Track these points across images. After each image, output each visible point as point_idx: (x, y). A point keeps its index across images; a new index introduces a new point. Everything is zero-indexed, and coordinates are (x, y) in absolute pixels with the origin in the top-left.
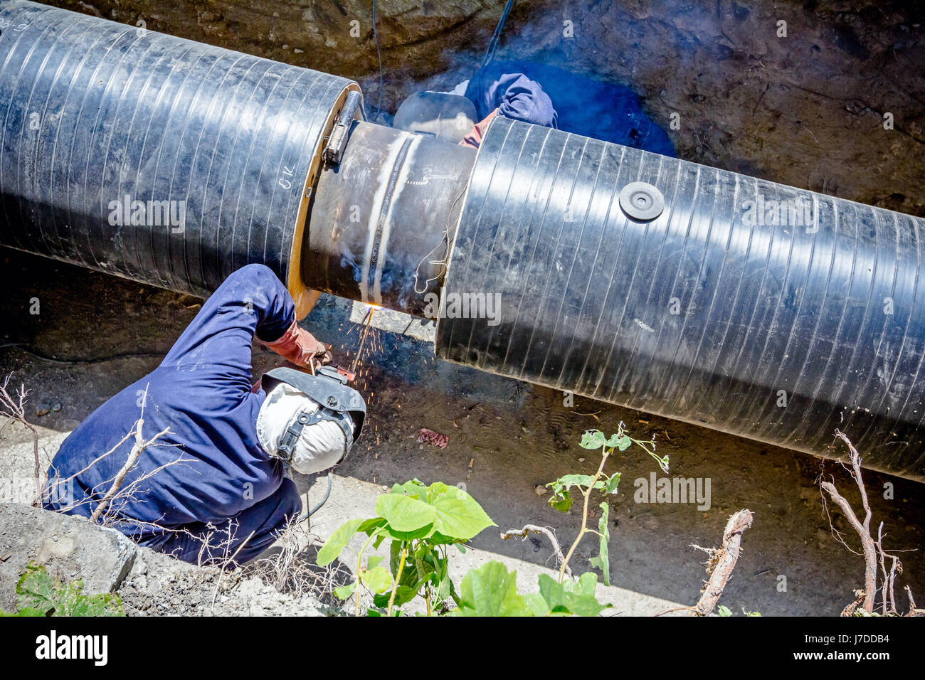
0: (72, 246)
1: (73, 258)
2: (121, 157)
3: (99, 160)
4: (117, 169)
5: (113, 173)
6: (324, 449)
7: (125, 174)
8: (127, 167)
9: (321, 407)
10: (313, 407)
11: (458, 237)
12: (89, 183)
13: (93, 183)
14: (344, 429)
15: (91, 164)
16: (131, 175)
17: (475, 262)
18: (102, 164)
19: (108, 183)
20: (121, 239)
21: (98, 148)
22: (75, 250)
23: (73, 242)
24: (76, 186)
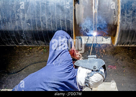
0: (11, 41)
1: (12, 44)
2: (19, 11)
3: (14, 14)
4: (19, 15)
5: (18, 16)
6: (97, 81)
7: (22, 16)
8: (22, 14)
9: (92, 71)
10: (90, 71)
11: (121, 9)
12: (12, 21)
13: (13, 21)
14: (101, 74)
15: (12, 15)
16: (24, 15)
17: (128, 15)
18: (15, 14)
19: (17, 20)
20: (24, 35)
21: (12, 10)
22: (12, 41)
23: (11, 39)
24: (9, 23)
